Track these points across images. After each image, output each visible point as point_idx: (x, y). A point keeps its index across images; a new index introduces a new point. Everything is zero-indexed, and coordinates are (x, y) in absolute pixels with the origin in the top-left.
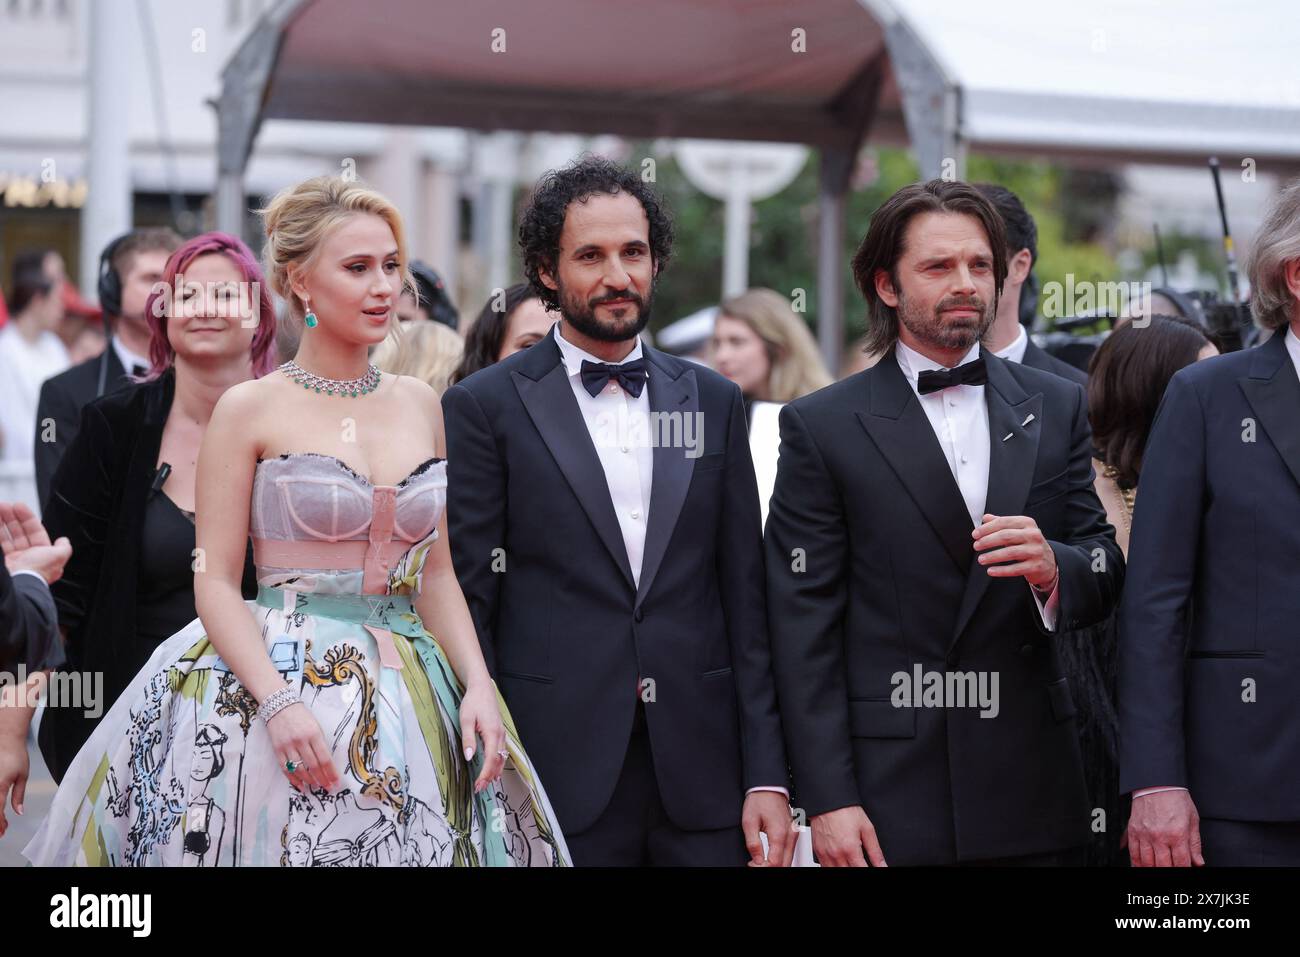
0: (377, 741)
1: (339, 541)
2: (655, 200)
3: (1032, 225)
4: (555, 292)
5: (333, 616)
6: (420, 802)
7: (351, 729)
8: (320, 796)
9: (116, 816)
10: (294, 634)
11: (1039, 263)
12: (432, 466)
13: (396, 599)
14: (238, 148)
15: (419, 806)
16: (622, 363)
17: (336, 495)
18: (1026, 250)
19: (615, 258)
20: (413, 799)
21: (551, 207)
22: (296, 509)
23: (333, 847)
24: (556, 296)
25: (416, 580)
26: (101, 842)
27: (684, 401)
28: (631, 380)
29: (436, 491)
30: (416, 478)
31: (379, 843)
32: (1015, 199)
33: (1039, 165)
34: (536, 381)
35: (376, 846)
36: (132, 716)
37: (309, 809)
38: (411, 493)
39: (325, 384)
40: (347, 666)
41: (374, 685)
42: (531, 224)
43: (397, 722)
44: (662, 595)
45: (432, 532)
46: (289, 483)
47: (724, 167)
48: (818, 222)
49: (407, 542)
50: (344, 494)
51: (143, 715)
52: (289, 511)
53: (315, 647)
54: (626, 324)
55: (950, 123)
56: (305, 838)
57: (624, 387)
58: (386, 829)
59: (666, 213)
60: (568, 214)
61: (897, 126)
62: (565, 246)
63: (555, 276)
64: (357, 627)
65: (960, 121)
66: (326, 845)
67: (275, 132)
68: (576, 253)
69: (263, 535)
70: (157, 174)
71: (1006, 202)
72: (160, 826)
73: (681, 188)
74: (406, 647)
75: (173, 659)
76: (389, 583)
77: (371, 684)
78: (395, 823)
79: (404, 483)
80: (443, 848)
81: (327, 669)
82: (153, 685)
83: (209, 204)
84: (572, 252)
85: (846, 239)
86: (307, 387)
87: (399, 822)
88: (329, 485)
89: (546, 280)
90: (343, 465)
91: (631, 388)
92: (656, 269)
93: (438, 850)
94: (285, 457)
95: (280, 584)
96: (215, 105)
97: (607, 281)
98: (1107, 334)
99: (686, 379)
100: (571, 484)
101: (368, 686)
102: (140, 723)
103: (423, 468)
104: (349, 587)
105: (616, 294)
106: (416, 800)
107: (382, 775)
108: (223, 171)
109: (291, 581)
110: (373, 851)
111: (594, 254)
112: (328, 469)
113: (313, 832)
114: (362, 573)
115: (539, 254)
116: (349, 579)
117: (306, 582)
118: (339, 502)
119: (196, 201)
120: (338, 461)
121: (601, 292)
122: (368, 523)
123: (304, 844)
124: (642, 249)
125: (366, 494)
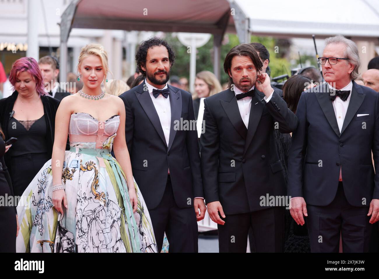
0: (98, 185)
1: (90, 135)
2: (170, 47)
3: (269, 54)
4: (145, 71)
5: (88, 154)
6: (112, 201)
7: (92, 181)
8: (84, 199)
9: (34, 205)
10: (77, 159)
11: (270, 63)
12: (115, 117)
13: (105, 150)
14: (66, 36)
15: (111, 202)
16: (163, 89)
17: (88, 123)
18: (267, 60)
19: (160, 62)
20: (110, 201)
21: (144, 50)
22: (79, 127)
23: (88, 212)
24: (145, 73)
25: (110, 146)
26: (30, 212)
27: (178, 99)
28: (165, 94)
29: (115, 123)
30: (110, 120)
31: (100, 211)
32: (264, 46)
33: (270, 38)
34: (141, 94)
35: (99, 212)
36: (38, 180)
37: (82, 202)
38: (109, 123)
39: (88, 96)
40: (91, 166)
41: (98, 171)
42: (139, 54)
43: (105, 181)
44: (174, 149)
45: (115, 133)
46: (77, 120)
47: (190, 39)
48: (213, 53)
49: (108, 136)
50: (91, 123)
51: (42, 180)
52: (77, 128)
53: (83, 161)
54: (163, 80)
55: (247, 28)
56: (81, 209)
57: (163, 95)
58: (101, 208)
59: (173, 51)
60: (148, 51)
61: (233, 28)
62: (147, 60)
63: (145, 67)
64: (94, 157)
65: (249, 27)
66: (86, 211)
67: (75, 31)
68: (150, 61)
69: (71, 133)
70: (45, 43)
71: (262, 47)
72: (46, 207)
73: (179, 45)
74: (107, 162)
75: (49, 166)
76: (102, 146)
77: (97, 171)
78: (104, 206)
79: (107, 121)
80: (118, 212)
81: (86, 167)
82: (44, 172)
83: (58, 50)
84: (149, 61)
85: (221, 57)
86: (83, 97)
87: (105, 206)
88: (87, 121)
89: (143, 69)
90: (91, 116)
91: (165, 96)
92: (171, 65)
93: (117, 213)
94: (76, 113)
95: (75, 146)
96: (59, 24)
97: (158, 68)
98: (286, 81)
99: (179, 93)
100: (151, 121)
101: (97, 172)
102: (41, 182)
103: (112, 117)
104: (92, 147)
105: (161, 71)
106: (110, 200)
107: (100, 194)
108: (62, 41)
109: (77, 145)
110: (98, 213)
111: (155, 61)
112: (87, 117)
113: (83, 208)
114: (95, 143)
115: (141, 62)
116: (92, 145)
117: (81, 145)
118: (89, 125)
119: (55, 49)
120: (89, 115)
121: (157, 71)
122: (97, 131)
123: (81, 211)
124: (167, 59)
125: (97, 123)
